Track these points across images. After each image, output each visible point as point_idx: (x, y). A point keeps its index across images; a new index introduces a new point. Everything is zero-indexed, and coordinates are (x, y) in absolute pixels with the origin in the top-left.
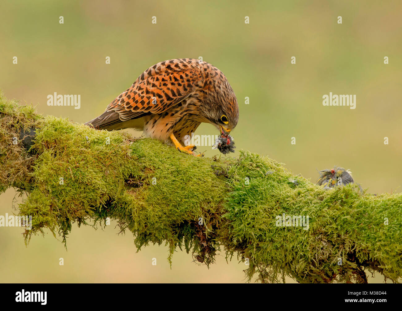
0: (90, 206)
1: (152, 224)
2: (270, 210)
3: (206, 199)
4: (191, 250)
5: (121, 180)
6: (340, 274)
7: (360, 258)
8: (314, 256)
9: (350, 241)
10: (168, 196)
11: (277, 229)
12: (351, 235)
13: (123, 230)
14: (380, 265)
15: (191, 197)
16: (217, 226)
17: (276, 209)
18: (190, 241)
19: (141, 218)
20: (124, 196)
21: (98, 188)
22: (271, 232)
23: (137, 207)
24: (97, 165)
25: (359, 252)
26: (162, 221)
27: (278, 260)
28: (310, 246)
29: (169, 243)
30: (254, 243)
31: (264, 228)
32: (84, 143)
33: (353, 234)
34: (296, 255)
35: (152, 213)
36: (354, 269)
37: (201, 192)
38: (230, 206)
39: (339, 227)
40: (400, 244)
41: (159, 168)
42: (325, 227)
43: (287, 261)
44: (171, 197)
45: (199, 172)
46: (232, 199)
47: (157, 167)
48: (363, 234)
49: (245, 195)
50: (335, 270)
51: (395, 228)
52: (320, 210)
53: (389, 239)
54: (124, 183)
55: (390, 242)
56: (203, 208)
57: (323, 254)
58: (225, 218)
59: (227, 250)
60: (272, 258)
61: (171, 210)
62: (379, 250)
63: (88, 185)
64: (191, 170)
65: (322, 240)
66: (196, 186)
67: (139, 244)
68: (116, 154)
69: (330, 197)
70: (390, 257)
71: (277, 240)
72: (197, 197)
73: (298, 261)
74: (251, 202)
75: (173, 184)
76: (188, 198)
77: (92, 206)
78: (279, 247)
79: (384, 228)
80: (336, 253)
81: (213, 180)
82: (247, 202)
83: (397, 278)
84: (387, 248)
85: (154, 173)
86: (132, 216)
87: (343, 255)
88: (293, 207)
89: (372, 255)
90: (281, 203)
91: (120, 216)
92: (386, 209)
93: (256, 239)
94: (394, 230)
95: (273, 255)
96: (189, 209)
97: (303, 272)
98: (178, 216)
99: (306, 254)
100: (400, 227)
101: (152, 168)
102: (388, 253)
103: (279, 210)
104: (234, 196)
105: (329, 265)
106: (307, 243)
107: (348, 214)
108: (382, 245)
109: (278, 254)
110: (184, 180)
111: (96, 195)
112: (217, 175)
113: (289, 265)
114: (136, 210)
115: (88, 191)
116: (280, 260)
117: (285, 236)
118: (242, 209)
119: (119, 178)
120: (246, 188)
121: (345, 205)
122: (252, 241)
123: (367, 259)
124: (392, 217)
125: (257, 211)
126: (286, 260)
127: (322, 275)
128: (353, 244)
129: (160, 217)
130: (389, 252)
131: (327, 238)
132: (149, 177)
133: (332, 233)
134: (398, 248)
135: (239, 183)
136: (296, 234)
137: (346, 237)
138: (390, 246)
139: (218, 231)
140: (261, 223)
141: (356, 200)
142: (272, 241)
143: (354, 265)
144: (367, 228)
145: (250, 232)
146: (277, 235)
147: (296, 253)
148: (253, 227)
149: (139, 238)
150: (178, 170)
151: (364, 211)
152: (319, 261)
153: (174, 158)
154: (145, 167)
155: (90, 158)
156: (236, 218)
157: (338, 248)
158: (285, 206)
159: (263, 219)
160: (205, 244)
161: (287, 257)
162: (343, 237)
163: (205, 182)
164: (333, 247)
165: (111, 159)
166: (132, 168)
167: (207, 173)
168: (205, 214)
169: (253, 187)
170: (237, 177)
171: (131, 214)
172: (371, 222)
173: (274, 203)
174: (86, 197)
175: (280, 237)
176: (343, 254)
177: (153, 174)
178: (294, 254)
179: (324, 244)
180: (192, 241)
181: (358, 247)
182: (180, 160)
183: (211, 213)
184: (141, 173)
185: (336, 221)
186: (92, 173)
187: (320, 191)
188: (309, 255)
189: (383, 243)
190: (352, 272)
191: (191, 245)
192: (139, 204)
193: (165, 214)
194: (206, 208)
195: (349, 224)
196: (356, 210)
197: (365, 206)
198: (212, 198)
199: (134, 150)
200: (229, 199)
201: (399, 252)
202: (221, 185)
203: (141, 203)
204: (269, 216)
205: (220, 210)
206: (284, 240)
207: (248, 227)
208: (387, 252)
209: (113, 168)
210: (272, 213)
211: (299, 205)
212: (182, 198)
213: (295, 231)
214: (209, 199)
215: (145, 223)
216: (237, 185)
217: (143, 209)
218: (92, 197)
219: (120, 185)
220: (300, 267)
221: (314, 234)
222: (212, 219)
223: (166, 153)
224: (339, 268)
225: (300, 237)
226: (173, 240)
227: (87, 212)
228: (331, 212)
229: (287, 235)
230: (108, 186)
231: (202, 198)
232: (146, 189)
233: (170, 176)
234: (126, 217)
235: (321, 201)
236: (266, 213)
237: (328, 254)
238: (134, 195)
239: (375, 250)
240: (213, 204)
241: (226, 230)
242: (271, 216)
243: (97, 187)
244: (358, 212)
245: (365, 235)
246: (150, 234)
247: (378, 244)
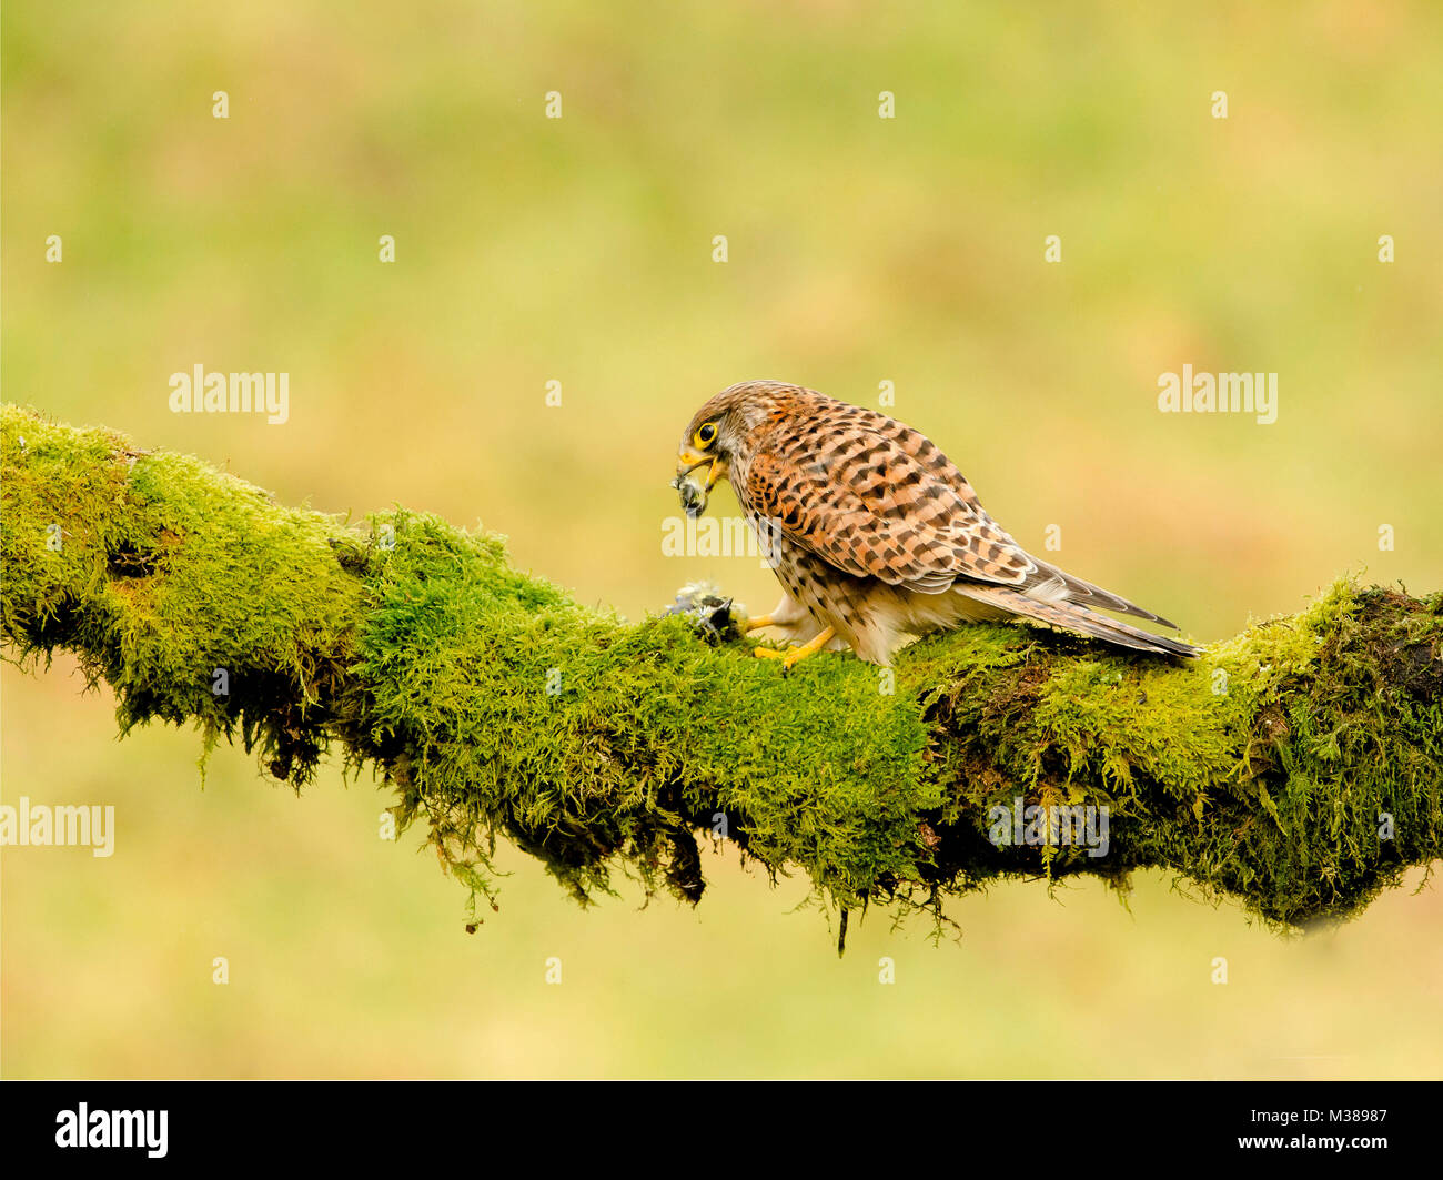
0: (18, 615)
1: (167, 673)
2: (470, 662)
3: (310, 621)
4: (258, 747)
5: (101, 555)
6: (634, 837)
7: (691, 804)
8: (576, 787)
9: (672, 757)
10: (214, 605)
11: (486, 714)
12: (674, 744)
13: (94, 682)
14: (742, 825)
15: (274, 613)
16: (332, 691)
17: (488, 663)
18: (257, 724)
19: (141, 656)
20: (104, 596)
21: (43, 570)
22: (471, 720)
23: (135, 628)
24: (42, 513)
25: (691, 786)
26: (192, 666)
27: (484, 790)
28: (568, 762)
29: (203, 724)
30: (423, 744)
31: (454, 708)
32: (14, 454)
33: (679, 739)
34: (530, 781)
35: (172, 645)
36: (669, 827)
37: (300, 602)
38: (370, 645)
39: (646, 721)
40: (799, 777)
41: (195, 532)
42: (608, 716)
43: (506, 795)
44: (222, 609)
45: (295, 550)
46: (376, 629)
47: (192, 530)
48: (706, 743)
49: (410, 620)
50: (626, 828)
51: (790, 734)
52: (601, 673)
53: (771, 762)
54: (107, 562)
55: (774, 770)
56: (300, 644)
57: (599, 785)
58: (355, 676)
59: (350, 754)
60: (468, 783)
61: (217, 642)
62: (743, 786)
63: (17, 561)
64: (278, 545)
65: (598, 749)
66: (287, 587)
67: (128, 722)
68: (90, 488)
69: (627, 641)
70: (771, 808)
71: (484, 740)
72: (289, 614)
73: (534, 797)
74: (424, 640)
75: (229, 576)
76: (265, 614)
77: (22, 615)
78: (488, 757)
79: (763, 734)
80: (632, 785)
81: (331, 573)
82: (414, 639)
83: (783, 859)
84: (765, 784)
85: (182, 543)
86: (120, 649)
87: (649, 792)
88: (532, 659)
89: (724, 798)
90: (500, 646)
91: (88, 645)
92: (769, 685)
93: (430, 734)
94: (786, 738)
95: (472, 777)
96: (268, 643)
97: (542, 827)
98: (234, 657)
99: (555, 780)
100: (802, 732)
101: (179, 531)
102: (766, 795)
103: (494, 664)
104: (383, 620)
105: (611, 814)
106: (561, 752)
107: (670, 687)
108: (752, 775)
109: (484, 775)
110: (257, 568)
111: (36, 587)
112: (343, 564)
113: (510, 809)
114: (132, 634)
115: (18, 575)
116: (488, 792)
117: (505, 731)
118: (401, 656)
119: (95, 550)
120: (413, 603)
121: (665, 665)
122: (421, 739)
123: (707, 805)
124: (783, 705)
125: (438, 663)
126: (502, 793)
127: (588, 837)
128: (674, 765)
129: (188, 657)
130: (770, 795)
131: (611, 745)
132: (170, 553)
133: (626, 734)
134: (794, 786)
135: (395, 588)
136: (533, 730)
137: (661, 748)
138: (774, 778)
139: (335, 704)
140: (446, 694)
141: (692, 654)
142: (471, 741)
143: (673, 819)
144: (715, 727)
145: (416, 715)
146: (485, 727)
147: (531, 777)
148: (426, 702)
149: (131, 704)
150: (245, 540)
151: (712, 685)
152: (588, 800)
153: (234, 509)
154: (162, 528)
155: (26, 492)
156: (384, 678)
157: (635, 772)
158: (511, 655)
159: (452, 684)
160: (295, 734)
161: (506, 786)
162: (652, 746)
163: (310, 577)
164: (625, 770)
165: (79, 499)
166: (129, 526)
167: (317, 557)
168: (305, 659)
169: (433, 601)
170: (393, 573)
171: (119, 644)
172: (728, 715)
173: (483, 647)
174: (10, 591)
175: (493, 732)
176: (650, 789)
177: (181, 547)
178: (526, 779)
179: (604, 759)
180: (261, 724)
181: (689, 776)
182: (249, 517)
183: (319, 658)
184: (151, 542)
185: (638, 704)
186: (29, 532)
187: (600, 624)
188: (563, 784)
189: (755, 769)
190: (667, 835)
191: (259, 733)
192: (140, 620)
193: (203, 649)
194: (309, 643)
195: (672, 713)
196: (692, 681)
197: (716, 672)
198: (327, 618)
199: (138, 481)
200: (369, 628)
201: (796, 795)
202: (351, 587)
203: (145, 618)
204: (466, 677)
205: (344, 651)
206: (501, 741)
207: (413, 703)
208: (764, 794)
209: (81, 523)
210: (477, 672)
211: (545, 656)
212: (249, 614)
213: (532, 720)
214: (317, 621)
215: (150, 670)
216: (391, 592)
217: (148, 633)
218: (24, 592)
219: (96, 568)
220: (539, 812)
221: (580, 732)
222: (319, 675)
223: (216, 495)
224: (633, 824)
225: (545, 739)
226: (216, 718)
227: (9, 630)
228: (630, 681)
229: (510, 730)
230: (66, 567)
231: (300, 616)
232: (159, 584)
233: (222, 554)
234: (105, 650)
235: (604, 651)
236: (460, 669)
237: (611, 786)
238: (129, 596)
239: (732, 785)
240: (327, 636)
241: (352, 705)
242: (472, 677)
243: (38, 568)
244: (697, 685)
245: (710, 746)
246: (161, 696)
247: (744, 770)
